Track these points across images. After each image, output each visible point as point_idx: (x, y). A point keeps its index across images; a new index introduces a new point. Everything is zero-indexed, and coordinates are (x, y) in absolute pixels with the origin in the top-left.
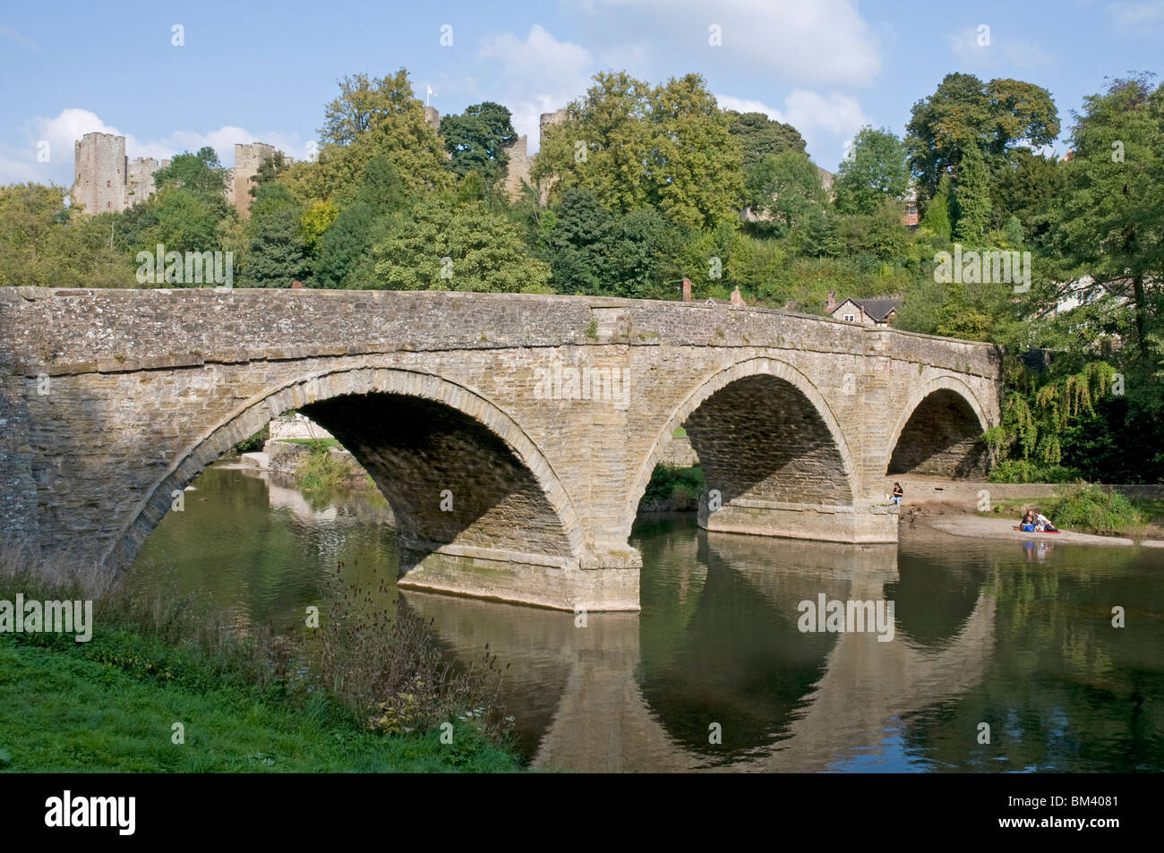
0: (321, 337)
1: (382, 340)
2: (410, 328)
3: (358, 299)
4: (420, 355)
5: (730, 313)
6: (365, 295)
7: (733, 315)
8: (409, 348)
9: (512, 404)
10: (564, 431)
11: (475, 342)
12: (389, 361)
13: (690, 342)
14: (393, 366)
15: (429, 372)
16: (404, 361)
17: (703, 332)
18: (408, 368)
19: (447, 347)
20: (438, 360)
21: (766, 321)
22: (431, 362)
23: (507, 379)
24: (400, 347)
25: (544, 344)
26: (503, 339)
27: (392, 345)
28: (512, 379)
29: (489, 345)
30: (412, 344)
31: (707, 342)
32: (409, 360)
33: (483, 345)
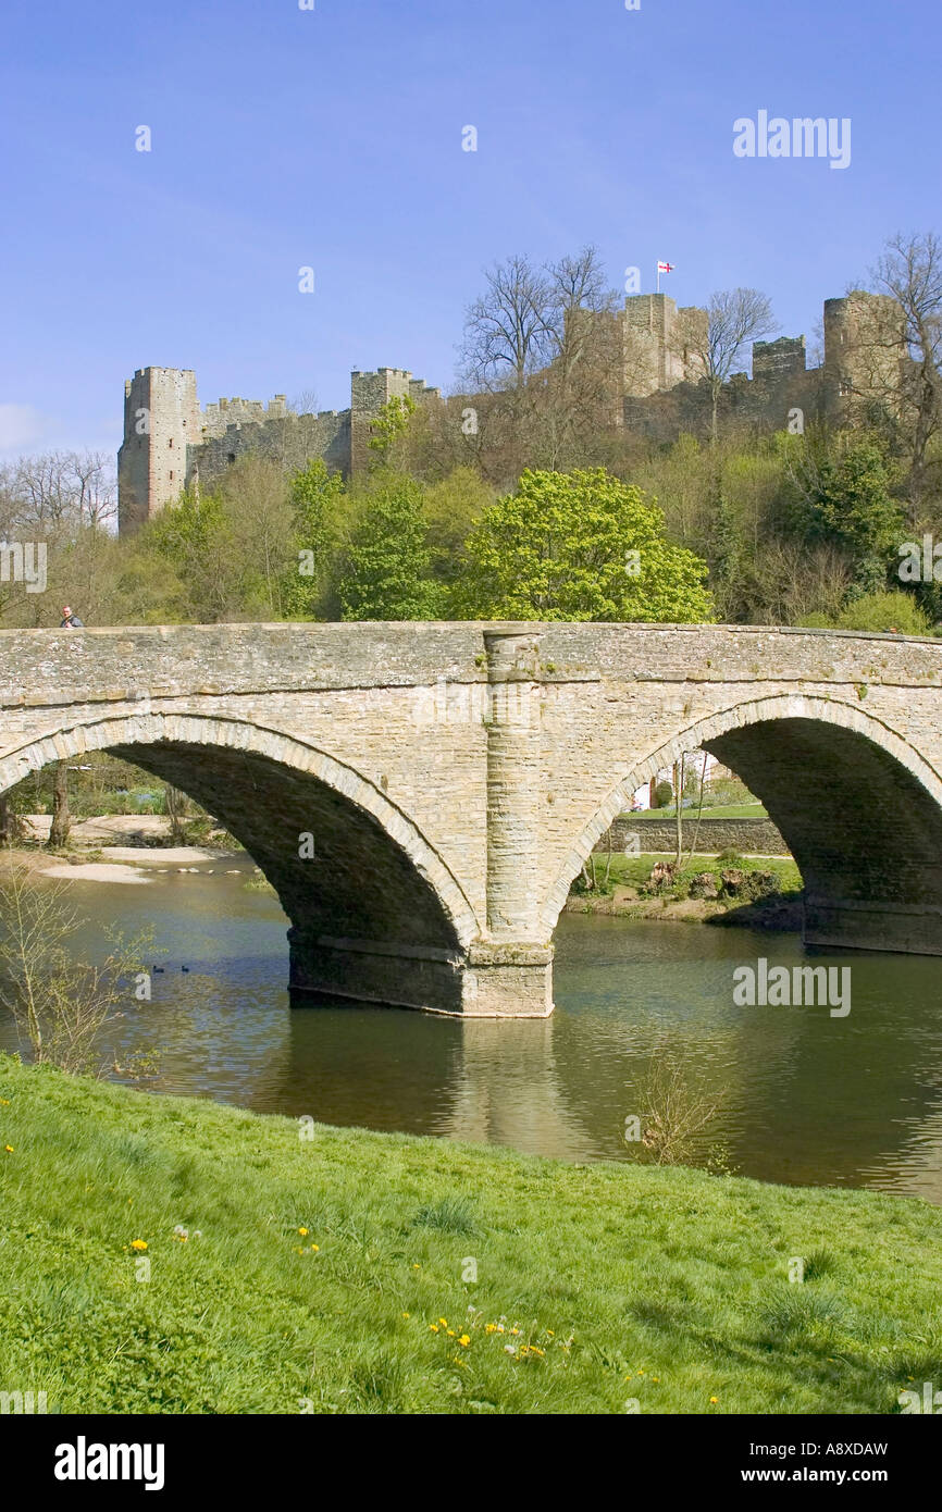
0: (92, 680)
1: (173, 682)
2: (210, 667)
3: (141, 636)
4: (224, 698)
5: (730, 636)
6: (150, 632)
7: (736, 639)
8: (211, 691)
9: (360, 755)
10: (442, 790)
11: (304, 682)
12: (183, 705)
13: (654, 677)
14: (188, 712)
15: (238, 718)
16: (204, 706)
17: (682, 662)
18: (208, 713)
19: (263, 689)
20: (251, 704)
21: (800, 645)
22: (240, 707)
23: (353, 725)
24: (197, 690)
25: (408, 683)
26: (348, 678)
27: (185, 688)
28: (360, 726)
29: (324, 685)
30: (213, 686)
31: (686, 676)
32: (210, 706)
33: (316, 685)
